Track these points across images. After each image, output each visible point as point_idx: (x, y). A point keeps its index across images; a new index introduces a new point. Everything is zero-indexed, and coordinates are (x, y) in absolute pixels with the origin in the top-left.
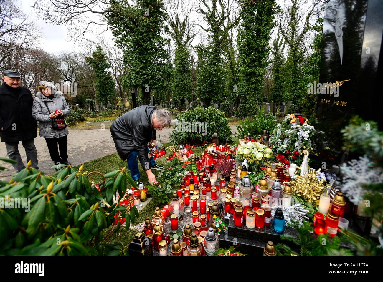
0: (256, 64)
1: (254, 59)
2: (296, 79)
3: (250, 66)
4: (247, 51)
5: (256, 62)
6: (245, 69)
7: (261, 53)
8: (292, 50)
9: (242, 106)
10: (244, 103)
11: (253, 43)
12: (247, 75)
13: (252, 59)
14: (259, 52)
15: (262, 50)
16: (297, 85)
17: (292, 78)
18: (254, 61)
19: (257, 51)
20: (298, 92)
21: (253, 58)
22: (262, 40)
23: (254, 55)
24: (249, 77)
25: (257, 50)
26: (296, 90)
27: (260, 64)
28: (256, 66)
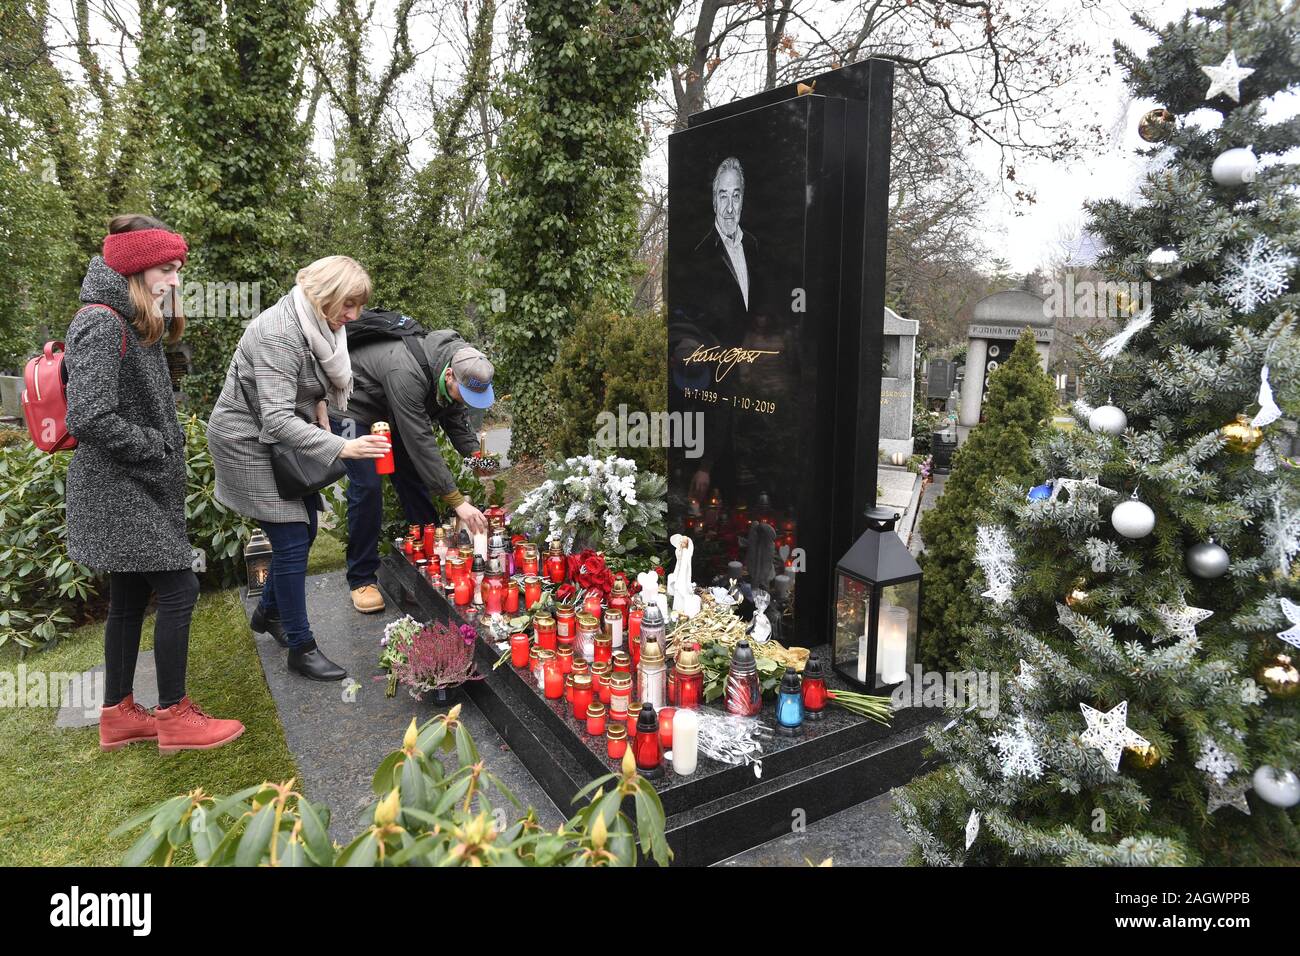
0: (255, 190)
1: (240, 170)
2: (382, 256)
3: (226, 201)
4: (205, 127)
5: (249, 181)
6: (204, 210)
7: (271, 146)
8: (355, 133)
9: (201, 384)
10: (204, 367)
11: (231, 95)
12: (216, 238)
13: (232, 170)
14: (259, 138)
15: (274, 135)
16: (389, 280)
17: (370, 253)
18: (240, 178)
19: (251, 136)
20: (398, 307)
21: (236, 164)
22: (267, 91)
23: (237, 152)
24: (222, 249)
25: (250, 129)
26: (390, 299)
27: (268, 193)
28: (249, 200)
